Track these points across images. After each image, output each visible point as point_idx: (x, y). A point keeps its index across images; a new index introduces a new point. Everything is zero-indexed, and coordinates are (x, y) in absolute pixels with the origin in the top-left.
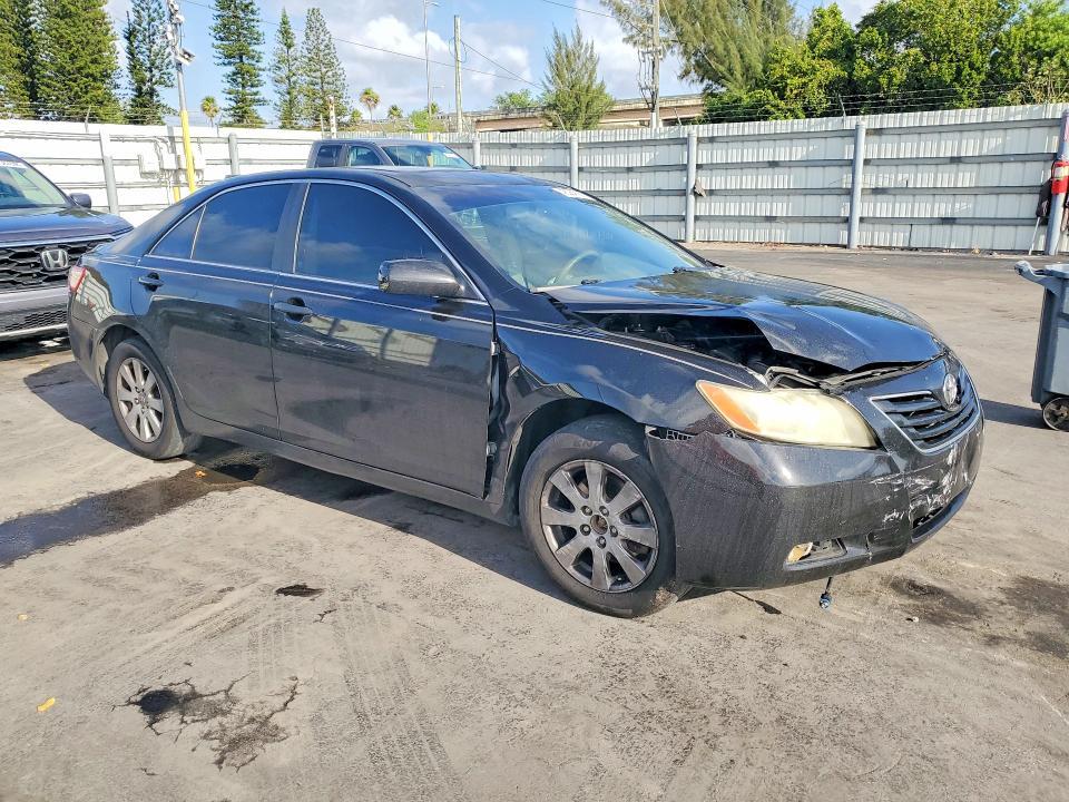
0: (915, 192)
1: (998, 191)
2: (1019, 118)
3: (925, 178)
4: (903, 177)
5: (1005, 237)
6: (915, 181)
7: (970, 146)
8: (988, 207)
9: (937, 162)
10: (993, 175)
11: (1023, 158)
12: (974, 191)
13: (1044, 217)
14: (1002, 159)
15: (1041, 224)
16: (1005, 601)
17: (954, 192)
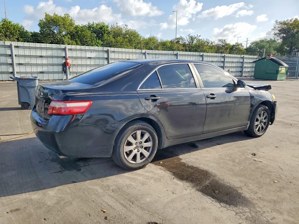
0: (31, 65)
1: (53, 65)
2: (54, 47)
3: (33, 61)
4: (27, 60)
5: (56, 76)
6: (31, 62)
7: (44, 53)
8: (51, 69)
9: (36, 57)
10: (50, 61)
11: (57, 57)
12: (47, 65)
13: (65, 71)
14: (52, 57)
15: (64, 73)
17: (42, 65)
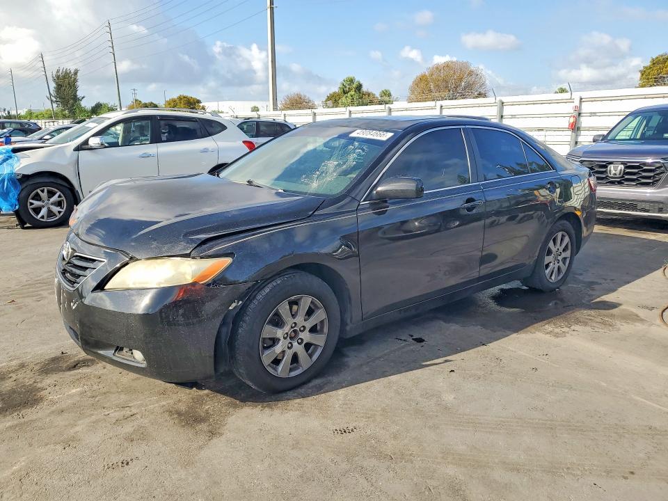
16: (35, 384)
